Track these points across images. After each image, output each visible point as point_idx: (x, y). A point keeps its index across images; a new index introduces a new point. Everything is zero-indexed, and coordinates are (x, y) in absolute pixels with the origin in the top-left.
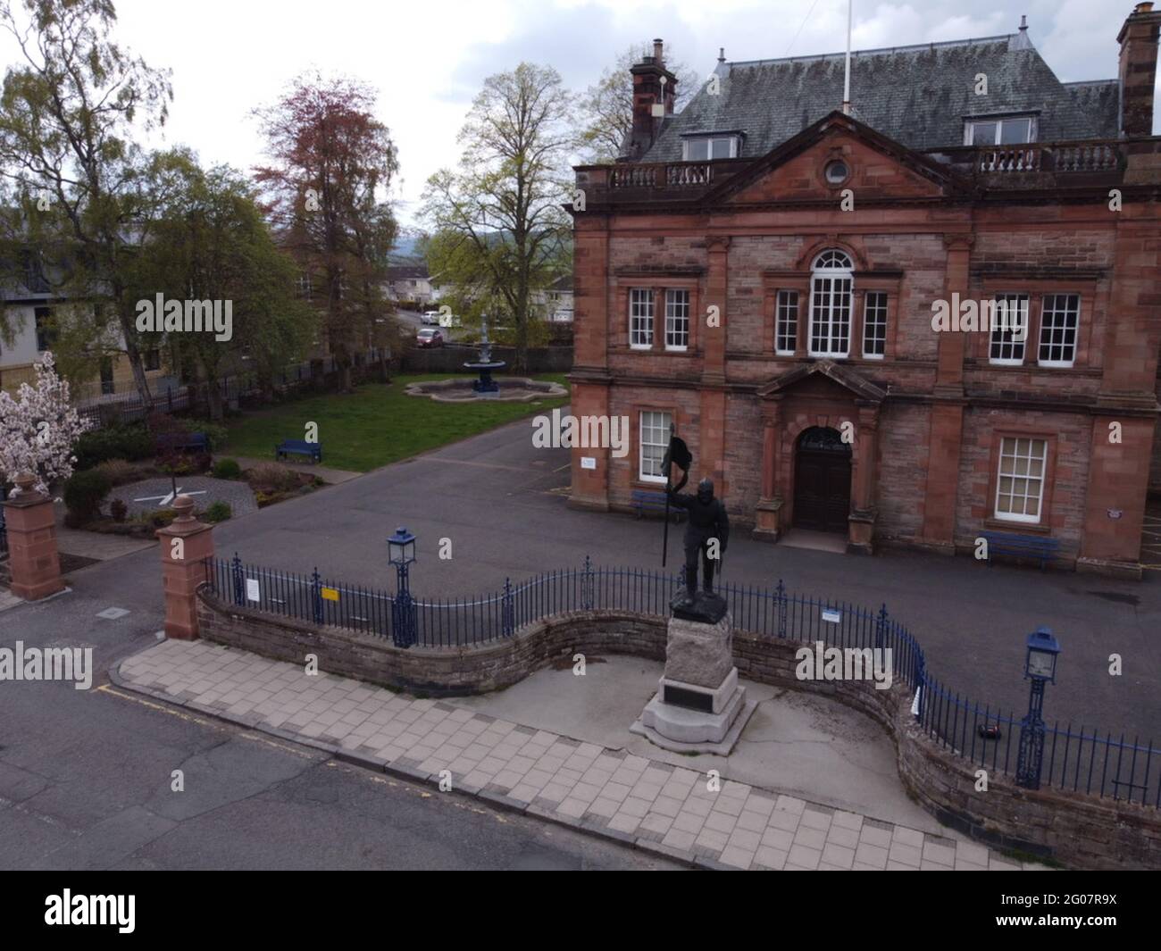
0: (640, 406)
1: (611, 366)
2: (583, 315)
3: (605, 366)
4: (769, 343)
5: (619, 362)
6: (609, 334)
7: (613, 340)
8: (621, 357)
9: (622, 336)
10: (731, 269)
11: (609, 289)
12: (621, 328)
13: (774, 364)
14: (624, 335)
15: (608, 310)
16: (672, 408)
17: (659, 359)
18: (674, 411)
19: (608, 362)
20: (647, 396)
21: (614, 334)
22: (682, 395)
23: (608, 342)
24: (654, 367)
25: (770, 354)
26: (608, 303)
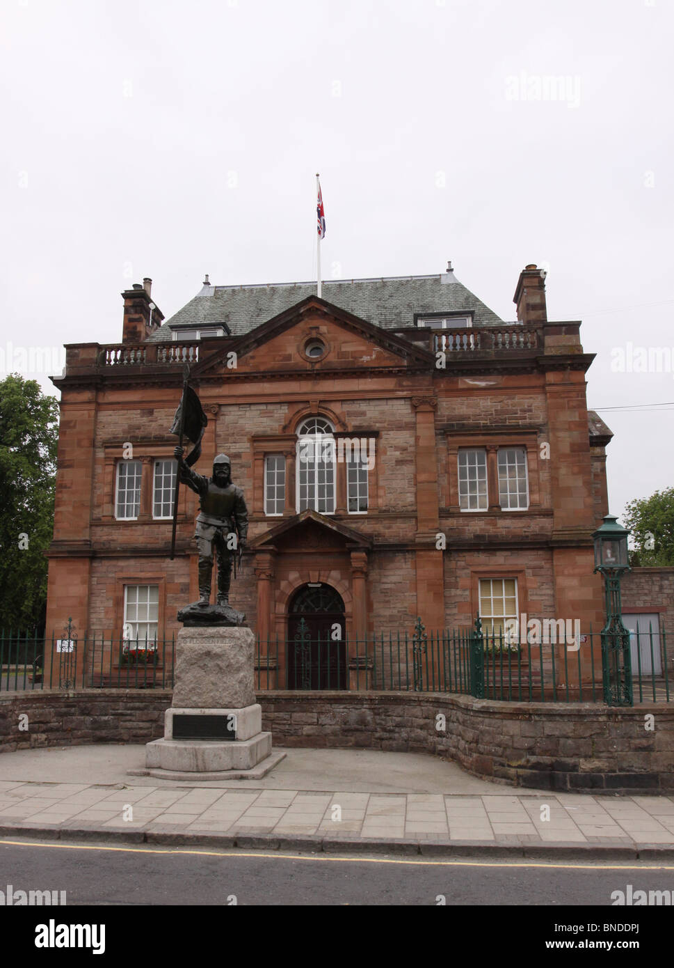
0: (124, 579)
1: (94, 538)
2: (65, 487)
3: (87, 538)
4: (259, 504)
5: (102, 535)
6: (93, 506)
7: (98, 513)
8: (106, 529)
9: (107, 507)
10: (220, 436)
11: (95, 460)
12: (106, 499)
13: (265, 524)
14: (110, 505)
15: (93, 482)
16: (159, 578)
17: (146, 528)
18: (162, 581)
19: (91, 535)
20: (132, 567)
21: (99, 506)
22: (170, 565)
23: (92, 514)
24: (139, 537)
25: (260, 515)
26: (93, 476)
